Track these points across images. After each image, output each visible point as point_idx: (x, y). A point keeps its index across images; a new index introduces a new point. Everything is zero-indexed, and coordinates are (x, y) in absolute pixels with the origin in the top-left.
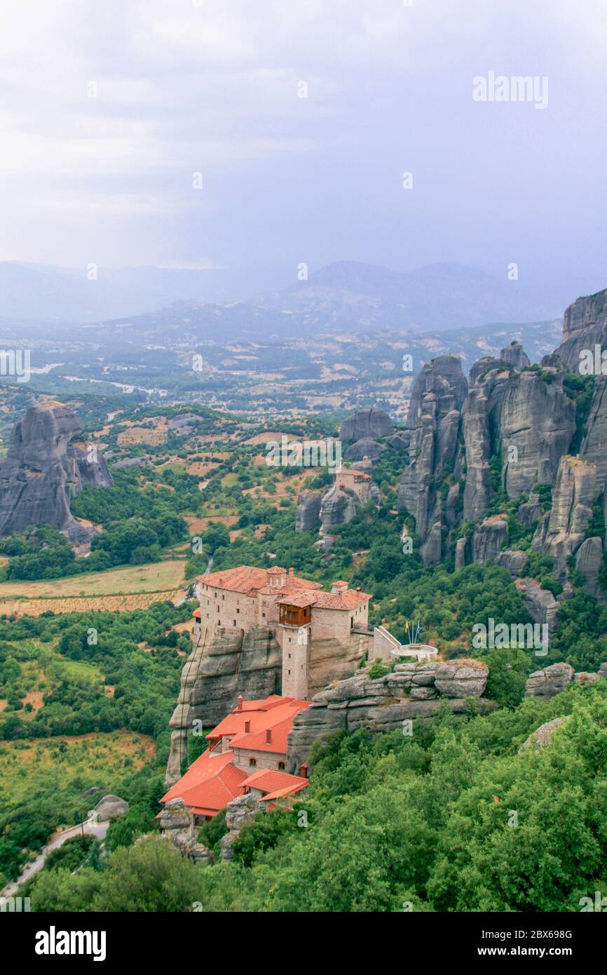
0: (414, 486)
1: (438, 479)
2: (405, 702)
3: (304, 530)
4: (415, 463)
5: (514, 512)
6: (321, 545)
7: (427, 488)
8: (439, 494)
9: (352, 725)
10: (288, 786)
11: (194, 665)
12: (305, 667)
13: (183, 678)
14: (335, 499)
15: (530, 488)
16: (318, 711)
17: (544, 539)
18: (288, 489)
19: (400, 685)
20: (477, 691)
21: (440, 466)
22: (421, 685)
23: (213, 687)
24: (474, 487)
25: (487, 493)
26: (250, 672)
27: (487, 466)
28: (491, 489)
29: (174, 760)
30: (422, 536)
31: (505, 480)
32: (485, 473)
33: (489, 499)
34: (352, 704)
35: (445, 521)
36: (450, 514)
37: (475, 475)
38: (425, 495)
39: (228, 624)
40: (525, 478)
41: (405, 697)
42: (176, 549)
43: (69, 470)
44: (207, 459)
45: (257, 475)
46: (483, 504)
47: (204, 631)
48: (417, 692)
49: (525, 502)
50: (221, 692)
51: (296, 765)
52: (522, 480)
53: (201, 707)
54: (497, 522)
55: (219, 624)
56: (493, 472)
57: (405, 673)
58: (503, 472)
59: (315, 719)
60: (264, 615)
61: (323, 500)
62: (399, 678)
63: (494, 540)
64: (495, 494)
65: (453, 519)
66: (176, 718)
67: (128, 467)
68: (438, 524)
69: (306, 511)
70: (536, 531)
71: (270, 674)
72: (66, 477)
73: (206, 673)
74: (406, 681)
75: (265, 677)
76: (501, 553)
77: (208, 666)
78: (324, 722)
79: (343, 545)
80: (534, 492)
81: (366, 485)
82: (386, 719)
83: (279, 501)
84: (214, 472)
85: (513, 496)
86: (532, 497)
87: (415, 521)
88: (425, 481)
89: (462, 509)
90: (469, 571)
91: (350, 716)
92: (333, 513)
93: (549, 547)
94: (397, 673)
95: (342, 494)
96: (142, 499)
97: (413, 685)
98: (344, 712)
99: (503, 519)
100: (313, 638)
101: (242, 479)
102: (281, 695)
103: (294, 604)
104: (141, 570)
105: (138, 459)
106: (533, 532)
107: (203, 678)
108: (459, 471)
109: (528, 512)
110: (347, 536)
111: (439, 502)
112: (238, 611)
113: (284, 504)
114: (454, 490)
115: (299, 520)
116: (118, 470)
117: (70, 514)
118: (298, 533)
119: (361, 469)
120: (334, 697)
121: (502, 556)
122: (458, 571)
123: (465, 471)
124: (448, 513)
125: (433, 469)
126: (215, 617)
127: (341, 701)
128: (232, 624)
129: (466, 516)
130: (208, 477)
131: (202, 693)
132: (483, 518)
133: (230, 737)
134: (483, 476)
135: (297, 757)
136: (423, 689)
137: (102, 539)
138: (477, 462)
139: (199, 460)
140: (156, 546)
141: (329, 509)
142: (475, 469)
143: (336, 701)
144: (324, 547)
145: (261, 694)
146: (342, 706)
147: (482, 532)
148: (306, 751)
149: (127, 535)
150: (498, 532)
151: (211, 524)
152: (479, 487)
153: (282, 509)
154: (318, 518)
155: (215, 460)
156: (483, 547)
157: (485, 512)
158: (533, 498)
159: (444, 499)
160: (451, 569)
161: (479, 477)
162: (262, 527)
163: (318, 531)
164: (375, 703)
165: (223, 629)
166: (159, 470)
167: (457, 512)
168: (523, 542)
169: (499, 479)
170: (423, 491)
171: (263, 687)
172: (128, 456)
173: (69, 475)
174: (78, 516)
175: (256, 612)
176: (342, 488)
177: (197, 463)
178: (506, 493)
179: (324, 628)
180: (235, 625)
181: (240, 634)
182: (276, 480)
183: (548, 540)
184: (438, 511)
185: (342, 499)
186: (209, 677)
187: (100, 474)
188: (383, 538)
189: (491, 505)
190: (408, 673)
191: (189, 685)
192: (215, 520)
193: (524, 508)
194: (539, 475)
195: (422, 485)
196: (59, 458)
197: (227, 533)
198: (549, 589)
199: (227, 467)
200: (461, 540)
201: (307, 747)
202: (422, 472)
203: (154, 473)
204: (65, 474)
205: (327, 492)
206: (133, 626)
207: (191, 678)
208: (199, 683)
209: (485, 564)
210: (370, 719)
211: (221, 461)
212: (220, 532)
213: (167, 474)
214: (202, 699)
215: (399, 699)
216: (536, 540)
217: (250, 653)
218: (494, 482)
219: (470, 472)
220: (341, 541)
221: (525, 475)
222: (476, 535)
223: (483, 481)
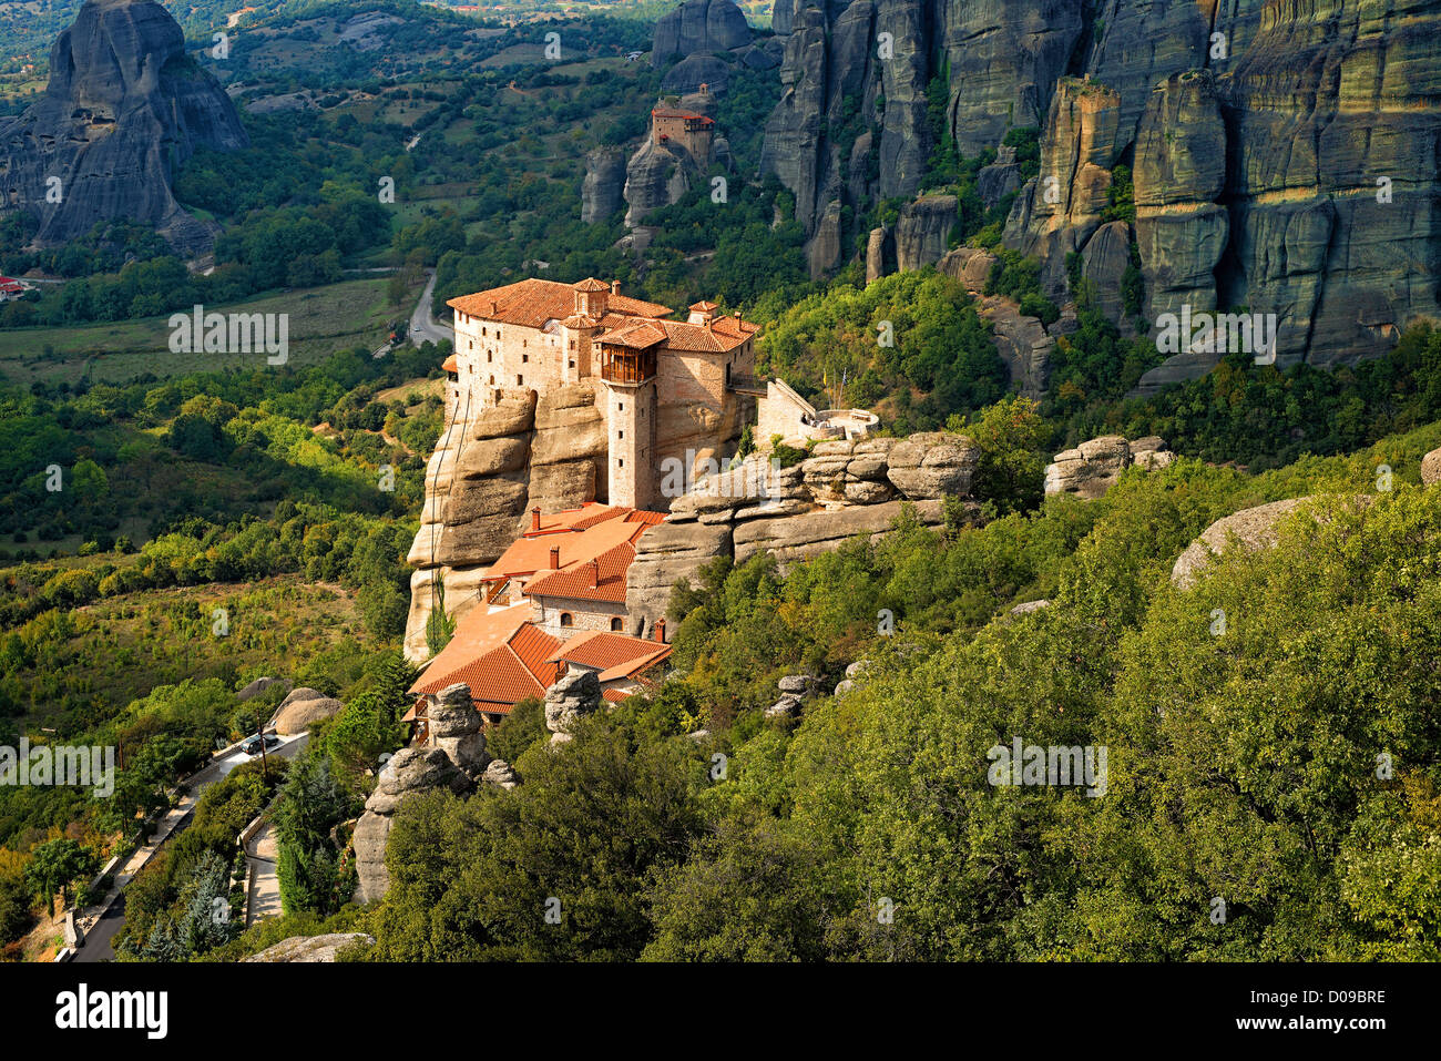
0: (790, 135)
1: (834, 123)
2: (833, 507)
3: (596, 217)
4: (792, 95)
5: (972, 180)
6: (630, 245)
7: (814, 141)
8: (836, 150)
9: (741, 551)
10: (632, 658)
11: (449, 455)
12: (647, 453)
13: (429, 481)
14: (650, 163)
15: (1000, 136)
16: (680, 526)
17: (1025, 227)
18: (565, 146)
19: (825, 479)
20: (962, 486)
21: (837, 98)
22: (863, 478)
23: (486, 492)
24: (900, 135)
25: (922, 146)
26: (550, 464)
27: (921, 97)
28: (929, 138)
29: (417, 622)
30: (809, 224)
31: (955, 122)
32: (919, 110)
33: (925, 157)
34: (742, 513)
35: (846, 196)
36: (856, 185)
37: (901, 115)
38: (812, 151)
39: (507, 382)
40: (989, 117)
41: (835, 499)
42: (370, 259)
43: (166, 118)
44: (417, 95)
45: (506, 123)
46: (915, 166)
47: (464, 396)
48: (855, 489)
49: (990, 163)
50: (500, 500)
51: (643, 621)
52: (986, 122)
53: (463, 529)
54: (940, 198)
55: (492, 382)
56: (932, 108)
57: (831, 458)
58: (950, 110)
59: (677, 542)
60: (572, 364)
61: (631, 163)
62: (823, 468)
63: (937, 231)
64: (937, 147)
65: (862, 195)
66: (419, 549)
67: (272, 111)
68: (837, 204)
69: (599, 184)
70: (1011, 213)
71: (585, 466)
72: (161, 132)
73: (473, 469)
74: (835, 473)
75: (578, 473)
76: (949, 253)
77: (474, 457)
78: (693, 545)
79: (669, 243)
80: (1007, 143)
81: (704, 135)
82: (802, 539)
83: (549, 167)
84: (430, 120)
85: (969, 152)
86: (1004, 152)
87: (795, 200)
88: (809, 127)
89: (877, 176)
90: (892, 285)
91: (738, 534)
92: (647, 187)
93: (1036, 239)
94: (820, 459)
95: (665, 152)
96: (302, 169)
97: (848, 477)
98: (725, 527)
99: (953, 193)
100: (660, 403)
101: (480, 130)
102: (607, 503)
103: (626, 343)
104: (309, 297)
105: (290, 97)
106: (1006, 213)
107: (467, 478)
108: (871, 107)
109: (996, 179)
110: (674, 228)
111: (836, 164)
112: (525, 358)
113: (559, 175)
114: (863, 142)
115: (588, 200)
116: (256, 117)
117: (171, 199)
118: (587, 224)
119: (696, 107)
120: (710, 503)
121: (951, 258)
122: (872, 285)
123: (882, 108)
124: (851, 183)
125: (825, 105)
126: (484, 370)
127: (722, 509)
128: (515, 380)
129: (884, 189)
130: (419, 127)
131: (466, 504)
132: (915, 192)
133: (525, 579)
134: (915, 115)
135: (644, 608)
136: (865, 485)
137: (234, 242)
138: (905, 91)
139: (403, 96)
140: (330, 254)
141: (642, 180)
142: (900, 103)
143: (711, 509)
144: (634, 247)
145: (572, 502)
146: (723, 519)
147: (914, 215)
148: (660, 596)
149: (279, 235)
150: (942, 214)
151: (430, 212)
152: (908, 135)
153: (554, 181)
154: (621, 196)
155: (430, 97)
156: (916, 241)
157: (917, 180)
158: (1005, 154)
159: (845, 159)
160: (860, 284)
161: (910, 119)
162: (522, 215)
163: (622, 219)
164: (782, 510)
165: (498, 392)
166: (332, 116)
167: (867, 183)
168: (987, 233)
169: (943, 121)
170: (808, 146)
171: (574, 491)
172: (271, 92)
173: (166, 127)
174: (187, 202)
175: (559, 360)
176: (664, 141)
177: (398, 102)
178: (955, 146)
179: (679, 385)
180: (520, 383)
181: (528, 399)
182: (542, 131)
183: (1033, 228)
184: (834, 180)
185: (664, 162)
186: (477, 477)
187: (224, 124)
188: (737, 230)
189: (929, 169)
190: (840, 458)
191: (442, 490)
192: (436, 205)
193: (990, 172)
194: (1015, 111)
195: (806, 135)
196: (147, 98)
197: (460, 228)
198: (1035, 315)
199: (453, 110)
200: (877, 231)
201: (663, 589)
202: (807, 109)
203: (321, 123)
204: (158, 127)
205: (637, 149)
206: (300, 397)
207: (444, 479)
208: (461, 485)
209: (920, 272)
210: (774, 539)
211: (443, 98)
212: (447, 225)
213: (347, 122)
214: (468, 515)
215: (823, 502)
216: (1010, 228)
217: (550, 432)
218: (933, 127)
219: (891, 110)
220: (664, 238)
221: (990, 112)
222: (905, 222)
223: (915, 126)
